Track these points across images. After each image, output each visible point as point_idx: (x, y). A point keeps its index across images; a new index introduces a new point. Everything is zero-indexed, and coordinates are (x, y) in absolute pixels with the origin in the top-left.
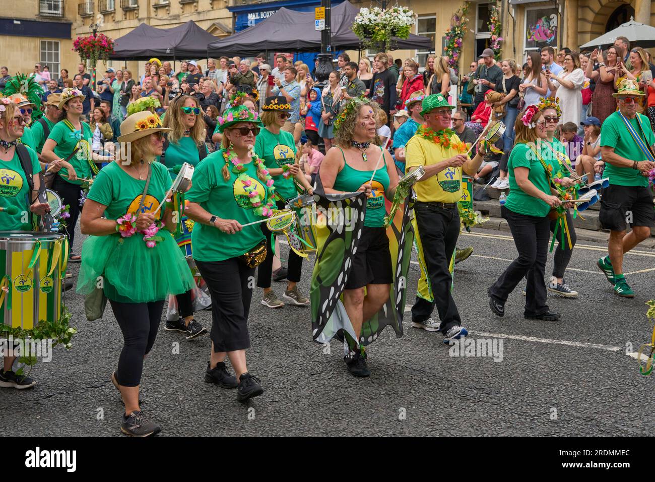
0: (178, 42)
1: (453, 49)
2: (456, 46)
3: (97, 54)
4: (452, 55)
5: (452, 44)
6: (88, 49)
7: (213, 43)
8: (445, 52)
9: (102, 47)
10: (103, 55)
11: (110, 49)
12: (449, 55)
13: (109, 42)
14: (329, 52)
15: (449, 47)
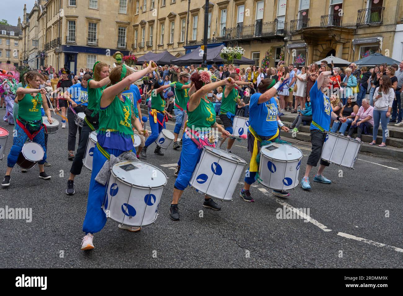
0: (160, 58)
1: (265, 66)
2: (267, 64)
3: (131, 62)
4: (265, 68)
5: (265, 63)
6: (128, 60)
7: (173, 59)
8: (262, 66)
9: (133, 60)
10: (134, 63)
11: (136, 61)
12: (264, 68)
13: (136, 58)
14: (205, 63)
15: (264, 65)
